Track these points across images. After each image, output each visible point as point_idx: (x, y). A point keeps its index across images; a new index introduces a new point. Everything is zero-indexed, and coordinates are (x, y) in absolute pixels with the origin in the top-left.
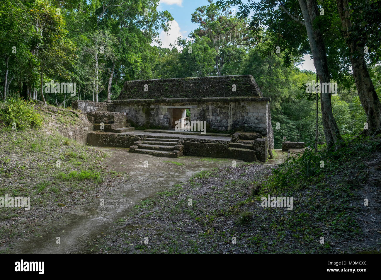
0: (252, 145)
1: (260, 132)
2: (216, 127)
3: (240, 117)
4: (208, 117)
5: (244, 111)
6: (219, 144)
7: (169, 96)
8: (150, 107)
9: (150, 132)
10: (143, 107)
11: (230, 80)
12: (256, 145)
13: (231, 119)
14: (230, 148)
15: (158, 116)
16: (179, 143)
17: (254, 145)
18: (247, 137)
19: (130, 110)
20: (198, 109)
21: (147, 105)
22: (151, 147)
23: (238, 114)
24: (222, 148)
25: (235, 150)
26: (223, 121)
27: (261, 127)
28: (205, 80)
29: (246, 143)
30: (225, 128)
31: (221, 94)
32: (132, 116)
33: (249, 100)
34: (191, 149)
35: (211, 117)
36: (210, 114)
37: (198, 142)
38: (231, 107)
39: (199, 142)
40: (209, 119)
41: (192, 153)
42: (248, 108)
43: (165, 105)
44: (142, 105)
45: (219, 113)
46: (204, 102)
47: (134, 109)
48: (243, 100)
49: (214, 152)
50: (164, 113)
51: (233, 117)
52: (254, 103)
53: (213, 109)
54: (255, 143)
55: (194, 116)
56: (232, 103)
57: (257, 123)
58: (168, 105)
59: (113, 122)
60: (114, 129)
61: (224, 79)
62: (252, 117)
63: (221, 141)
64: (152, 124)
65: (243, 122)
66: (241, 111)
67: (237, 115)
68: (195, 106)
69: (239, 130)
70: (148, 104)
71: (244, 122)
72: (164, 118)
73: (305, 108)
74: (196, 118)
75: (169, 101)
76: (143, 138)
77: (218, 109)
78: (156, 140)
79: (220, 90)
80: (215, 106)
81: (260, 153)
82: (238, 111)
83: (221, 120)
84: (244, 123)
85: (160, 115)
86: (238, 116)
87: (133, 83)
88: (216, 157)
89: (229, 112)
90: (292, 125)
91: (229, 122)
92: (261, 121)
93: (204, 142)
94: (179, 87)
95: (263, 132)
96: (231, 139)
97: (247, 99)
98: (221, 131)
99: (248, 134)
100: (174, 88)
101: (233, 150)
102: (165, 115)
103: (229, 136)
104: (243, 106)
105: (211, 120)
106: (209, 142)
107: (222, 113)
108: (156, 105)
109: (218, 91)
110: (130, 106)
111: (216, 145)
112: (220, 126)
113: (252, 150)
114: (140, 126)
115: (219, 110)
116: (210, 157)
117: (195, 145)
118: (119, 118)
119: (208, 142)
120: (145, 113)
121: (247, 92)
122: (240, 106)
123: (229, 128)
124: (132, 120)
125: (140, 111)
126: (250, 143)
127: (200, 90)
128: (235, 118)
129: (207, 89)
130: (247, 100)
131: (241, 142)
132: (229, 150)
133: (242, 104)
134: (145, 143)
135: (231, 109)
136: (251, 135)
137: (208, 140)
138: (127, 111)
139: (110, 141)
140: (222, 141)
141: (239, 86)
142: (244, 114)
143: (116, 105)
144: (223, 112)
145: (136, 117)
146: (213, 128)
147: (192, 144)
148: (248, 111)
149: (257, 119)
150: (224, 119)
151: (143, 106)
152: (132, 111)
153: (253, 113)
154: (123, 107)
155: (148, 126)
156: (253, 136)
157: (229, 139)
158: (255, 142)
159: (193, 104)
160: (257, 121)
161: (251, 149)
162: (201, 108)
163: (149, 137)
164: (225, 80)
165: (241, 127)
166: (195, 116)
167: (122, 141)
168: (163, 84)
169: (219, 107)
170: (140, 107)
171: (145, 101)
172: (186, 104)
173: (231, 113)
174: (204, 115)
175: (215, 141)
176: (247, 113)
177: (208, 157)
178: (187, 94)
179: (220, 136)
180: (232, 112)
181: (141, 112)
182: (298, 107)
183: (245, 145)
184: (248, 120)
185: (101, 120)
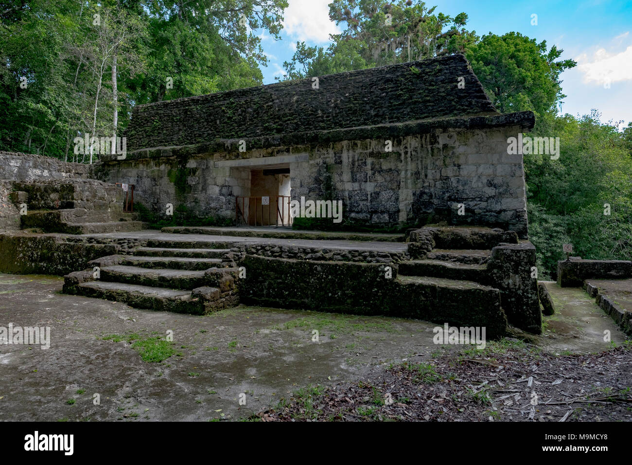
0: (484, 267)
1: (505, 225)
2: (361, 216)
3: (435, 180)
4: (339, 186)
5: (448, 161)
6: (363, 264)
7: (236, 133)
8: (188, 166)
9: (176, 232)
10: (169, 167)
11: (403, 76)
12: (500, 268)
13: (407, 188)
14: (405, 280)
15: (204, 189)
16: (227, 260)
17: (491, 266)
18: (463, 239)
19: (140, 177)
20: (311, 162)
21: (180, 162)
22: (135, 276)
23: (430, 173)
24: (374, 279)
25: (422, 287)
26: (385, 195)
27: (505, 211)
28: (333, 82)
29: (463, 260)
30: (390, 215)
31: (376, 116)
32: (144, 192)
33: (464, 124)
34: (266, 284)
35: (349, 186)
36: (346, 176)
37: (290, 257)
38: (406, 153)
39: (295, 256)
40: (344, 191)
41: (268, 295)
42: (460, 150)
43: (225, 157)
44: (168, 162)
45: (370, 173)
46: (327, 142)
47: (150, 174)
48: (445, 127)
49: (344, 294)
50: (220, 181)
51: (415, 183)
52: (480, 134)
53: (353, 161)
54: (496, 258)
55: (299, 185)
56: (409, 138)
57: (493, 197)
58: (230, 159)
59: (71, 205)
60: (65, 225)
61: (387, 73)
62: (475, 180)
63: (371, 252)
64: (192, 211)
65: (447, 195)
66: (438, 163)
67: (426, 176)
68: (304, 154)
69: (434, 221)
70: (183, 158)
71: (449, 197)
72: (221, 194)
73: (586, 185)
74: (306, 190)
75: (231, 145)
76: (130, 247)
77: (369, 161)
78: (165, 252)
79: (374, 104)
80: (359, 151)
81: (519, 298)
82: (428, 161)
83: (378, 194)
84: (450, 199)
85: (210, 187)
86: (430, 176)
87: (153, 108)
88: (349, 312)
89: (400, 166)
90: (556, 225)
91: (400, 198)
92: (506, 191)
93: (312, 258)
94: (261, 107)
95: (514, 225)
96: (406, 248)
97: (457, 121)
98: (378, 227)
99: (466, 232)
100: (250, 110)
101: (412, 285)
102: (223, 186)
103: (400, 240)
104: (445, 146)
105: (346, 194)
106: (327, 256)
107: (380, 171)
108: (202, 158)
109: (368, 107)
110: (141, 166)
111: (349, 268)
112: (376, 212)
113: (486, 285)
114: (161, 218)
115: (373, 164)
116: (328, 311)
117: (279, 269)
118: (95, 196)
119: (323, 258)
120: (175, 185)
121: (456, 102)
122: (436, 145)
123: (403, 217)
124: (144, 203)
125: (161, 178)
126: (476, 261)
127: (317, 110)
128: (419, 185)
129: (336, 106)
130: (456, 125)
131: (443, 258)
132: (398, 285)
133: (442, 140)
134: (129, 264)
135: (406, 158)
136: (476, 234)
137: (325, 251)
138: (133, 181)
139: (42, 258)
140: (372, 255)
141: (430, 88)
142: (450, 172)
143: (109, 166)
144: (384, 167)
145: (153, 194)
146: (354, 219)
147: (268, 266)
148: (461, 161)
149: (490, 184)
150: (386, 189)
151: (171, 164)
152: (144, 180)
153: (478, 165)
154: (125, 171)
155: (181, 218)
156: (483, 235)
157: (401, 248)
158: (498, 254)
159: (297, 151)
160: (490, 191)
161: (482, 284)
162: (320, 161)
163: (150, 244)
164: (388, 76)
165: (438, 211)
166: (301, 186)
167: (71, 258)
168: (221, 103)
169: (371, 154)
170: (163, 167)
171: (174, 152)
172: (278, 152)
173: (406, 171)
174: (329, 179)
175: (350, 252)
176: (459, 166)
177: (322, 311)
178: (281, 125)
179: (372, 239)
180: (409, 167)
181: (166, 179)
182: (566, 184)
183: (458, 266)
184: (460, 188)
185: (43, 199)
